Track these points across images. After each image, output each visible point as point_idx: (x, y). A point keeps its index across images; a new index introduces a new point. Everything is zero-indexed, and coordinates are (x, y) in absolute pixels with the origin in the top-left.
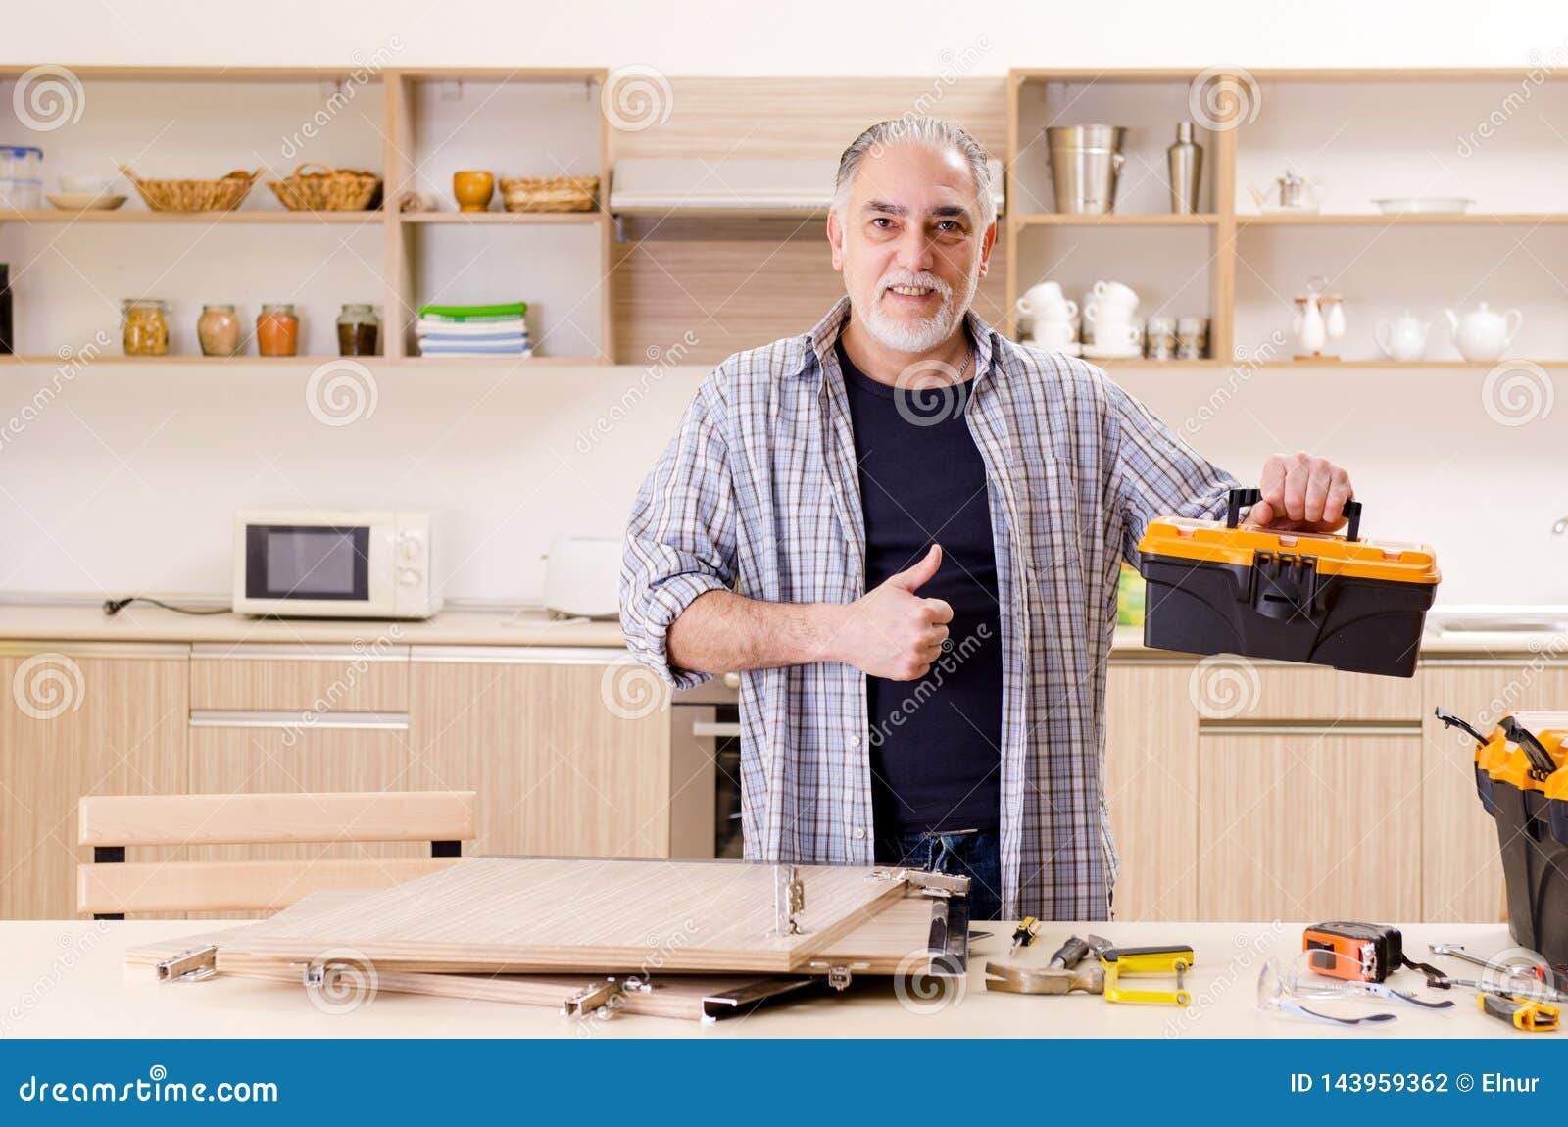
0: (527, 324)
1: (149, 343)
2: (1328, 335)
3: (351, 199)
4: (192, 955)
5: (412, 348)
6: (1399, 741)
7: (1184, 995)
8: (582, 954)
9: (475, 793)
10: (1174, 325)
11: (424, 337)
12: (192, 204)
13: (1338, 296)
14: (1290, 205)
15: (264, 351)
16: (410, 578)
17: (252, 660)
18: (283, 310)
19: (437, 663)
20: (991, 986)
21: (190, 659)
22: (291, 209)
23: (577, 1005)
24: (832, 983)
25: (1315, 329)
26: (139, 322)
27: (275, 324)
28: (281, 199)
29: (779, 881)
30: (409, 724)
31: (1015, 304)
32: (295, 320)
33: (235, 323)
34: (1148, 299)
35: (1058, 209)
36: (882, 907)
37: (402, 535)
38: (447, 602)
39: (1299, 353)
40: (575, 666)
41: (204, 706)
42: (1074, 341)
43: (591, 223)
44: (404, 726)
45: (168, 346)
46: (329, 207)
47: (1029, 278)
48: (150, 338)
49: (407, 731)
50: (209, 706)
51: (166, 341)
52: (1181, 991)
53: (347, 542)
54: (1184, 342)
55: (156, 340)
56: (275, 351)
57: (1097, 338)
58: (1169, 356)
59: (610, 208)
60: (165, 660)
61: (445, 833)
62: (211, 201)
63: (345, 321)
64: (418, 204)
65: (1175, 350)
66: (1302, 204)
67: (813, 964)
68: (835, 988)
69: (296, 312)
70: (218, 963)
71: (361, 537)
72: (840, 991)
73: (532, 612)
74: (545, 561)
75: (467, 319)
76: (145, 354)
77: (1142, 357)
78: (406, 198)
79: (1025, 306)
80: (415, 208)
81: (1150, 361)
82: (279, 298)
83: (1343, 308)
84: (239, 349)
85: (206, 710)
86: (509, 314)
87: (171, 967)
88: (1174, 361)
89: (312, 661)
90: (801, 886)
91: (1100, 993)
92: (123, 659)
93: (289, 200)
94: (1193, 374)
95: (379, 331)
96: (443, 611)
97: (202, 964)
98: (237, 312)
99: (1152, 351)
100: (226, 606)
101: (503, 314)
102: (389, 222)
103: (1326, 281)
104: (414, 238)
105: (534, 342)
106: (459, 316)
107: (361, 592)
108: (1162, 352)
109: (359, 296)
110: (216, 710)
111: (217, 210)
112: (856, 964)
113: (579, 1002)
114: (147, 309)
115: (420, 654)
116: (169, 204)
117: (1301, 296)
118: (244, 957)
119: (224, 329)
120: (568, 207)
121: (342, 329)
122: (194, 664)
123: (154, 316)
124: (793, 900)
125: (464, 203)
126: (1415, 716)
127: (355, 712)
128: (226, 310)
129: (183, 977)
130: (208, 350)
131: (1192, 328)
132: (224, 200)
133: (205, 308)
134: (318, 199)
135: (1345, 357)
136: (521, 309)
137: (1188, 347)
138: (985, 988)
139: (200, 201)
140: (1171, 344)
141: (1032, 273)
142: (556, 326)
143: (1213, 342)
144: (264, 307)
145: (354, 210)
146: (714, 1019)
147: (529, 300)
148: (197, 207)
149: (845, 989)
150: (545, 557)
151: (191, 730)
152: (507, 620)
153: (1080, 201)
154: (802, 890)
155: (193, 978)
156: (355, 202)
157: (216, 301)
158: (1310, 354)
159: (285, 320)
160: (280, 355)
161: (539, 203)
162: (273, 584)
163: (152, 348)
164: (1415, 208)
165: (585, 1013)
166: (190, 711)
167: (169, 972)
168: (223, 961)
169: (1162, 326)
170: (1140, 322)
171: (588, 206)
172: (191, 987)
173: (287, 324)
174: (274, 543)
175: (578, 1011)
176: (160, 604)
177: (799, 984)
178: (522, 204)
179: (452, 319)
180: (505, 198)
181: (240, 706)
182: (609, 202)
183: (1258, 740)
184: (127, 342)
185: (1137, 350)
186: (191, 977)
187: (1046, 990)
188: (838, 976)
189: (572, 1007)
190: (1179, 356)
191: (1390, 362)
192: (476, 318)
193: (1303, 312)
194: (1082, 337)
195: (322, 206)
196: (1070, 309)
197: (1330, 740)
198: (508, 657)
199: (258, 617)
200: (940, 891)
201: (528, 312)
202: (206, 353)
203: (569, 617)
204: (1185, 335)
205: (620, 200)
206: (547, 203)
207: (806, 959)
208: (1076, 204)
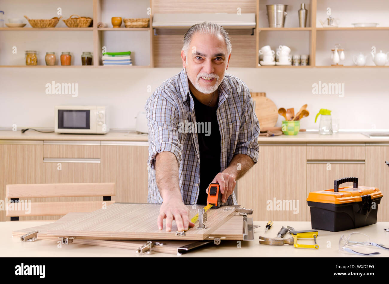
0: (131, 57)
1: (32, 62)
2: (340, 59)
3: (85, 24)
4: (31, 234)
5: (101, 63)
6: (359, 165)
7: (317, 246)
8: (142, 235)
9: (115, 183)
10: (299, 57)
11: (104, 60)
12: (43, 26)
13: (343, 49)
14: (331, 25)
15: (62, 64)
16: (100, 123)
17: (60, 145)
18: (67, 53)
19: (107, 145)
20: (261, 243)
21: (43, 145)
22: (69, 27)
23: (141, 250)
24: (215, 243)
25: (337, 58)
26: (30, 57)
27: (65, 57)
28: (66, 24)
29: (200, 213)
30: (100, 161)
31: (258, 51)
32: (70, 56)
33: (55, 57)
34: (293, 50)
35: (270, 26)
36: (228, 219)
37: (99, 112)
38: (110, 129)
39: (333, 64)
40: (144, 146)
41: (47, 157)
42: (274, 61)
43: (147, 31)
44: (99, 162)
45: (37, 63)
46: (79, 26)
47: (262, 44)
48: (33, 61)
49: (100, 163)
50: (48, 157)
51: (37, 62)
52: (316, 245)
53: (84, 114)
54: (303, 61)
55: (34, 61)
56: (65, 64)
57: (280, 60)
58: (299, 65)
59: (152, 26)
60: (37, 145)
61: (107, 194)
62: (48, 25)
63: (84, 56)
64: (102, 26)
65: (300, 63)
66: (334, 25)
67: (209, 237)
68: (216, 244)
69: (71, 54)
70: (38, 237)
71: (88, 112)
72: (217, 245)
73: (133, 132)
74: (136, 119)
75: (115, 56)
76: (31, 65)
77: (291, 66)
78: (99, 24)
79: (261, 52)
80: (101, 27)
81: (294, 66)
82: (66, 50)
83: (344, 52)
84: (56, 64)
85: (48, 158)
86: (126, 54)
87: (25, 237)
88: (300, 66)
89: (75, 145)
90: (206, 214)
91: (292, 245)
92: (26, 145)
93: (68, 24)
94: (305, 70)
95: (92, 59)
96: (109, 132)
97: (34, 236)
98: (55, 54)
99: (294, 64)
100: (53, 131)
101: (125, 54)
102: (95, 30)
103: (340, 45)
104: (101, 35)
105: (133, 62)
106: (113, 55)
107: (88, 127)
108: (297, 64)
109: (87, 50)
110: (50, 158)
111: (50, 27)
112: (222, 237)
113: (142, 249)
114: (32, 53)
115: (103, 143)
116: (37, 26)
117: (333, 49)
118: (46, 235)
119: (52, 58)
120: (141, 26)
121: (83, 58)
122: (44, 146)
123: (33, 55)
124: (204, 219)
125: (114, 25)
126: (363, 159)
127: (87, 158)
128: (52, 54)
129: (28, 240)
130: (48, 64)
131: (304, 58)
132: (52, 25)
133: (47, 53)
134: (76, 24)
135: (345, 65)
136: (129, 53)
137: (303, 62)
138: (259, 243)
139: (45, 25)
140: (299, 61)
141: (263, 43)
142: (138, 58)
143: (310, 62)
144: (62, 53)
145: (86, 27)
146: (181, 254)
147: (131, 51)
148: (44, 27)
149: (219, 244)
150: (136, 118)
151: (44, 163)
152: (126, 134)
153: (275, 24)
154: (206, 215)
155: (31, 241)
156: (85, 25)
157: (50, 51)
158: (335, 64)
159: (68, 56)
160: (67, 65)
161: (134, 25)
162: (65, 125)
163: (33, 63)
164: (363, 26)
165: (143, 252)
166: (43, 158)
167: (24, 239)
168: (39, 236)
169: (297, 57)
170: (291, 56)
171: (146, 26)
172: (30, 243)
173: (68, 57)
174: (65, 114)
175: (142, 252)
176: (35, 130)
177: (206, 243)
178: (130, 26)
179: (111, 56)
180: (125, 24)
181: (57, 157)
182: (152, 25)
183: (322, 165)
184: (27, 62)
185: (290, 63)
186: (31, 240)
187: (277, 244)
188: (217, 241)
189: (139, 251)
190: (301, 65)
191: (356, 66)
192: (117, 56)
193: (334, 53)
194: (276, 60)
195: (77, 26)
196: (273, 53)
197: (341, 165)
198: (127, 144)
199: (61, 134)
200: (245, 213)
201: (131, 54)
202: (47, 65)
203: (142, 133)
204: (303, 59)
205: (155, 24)
206: (136, 25)
207: (208, 236)
208: (274, 25)
